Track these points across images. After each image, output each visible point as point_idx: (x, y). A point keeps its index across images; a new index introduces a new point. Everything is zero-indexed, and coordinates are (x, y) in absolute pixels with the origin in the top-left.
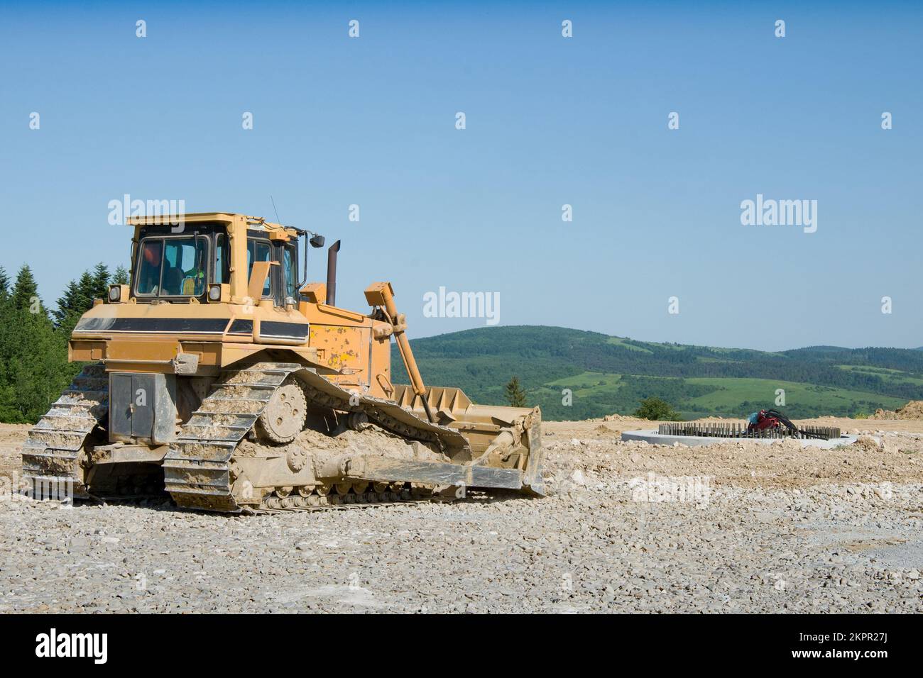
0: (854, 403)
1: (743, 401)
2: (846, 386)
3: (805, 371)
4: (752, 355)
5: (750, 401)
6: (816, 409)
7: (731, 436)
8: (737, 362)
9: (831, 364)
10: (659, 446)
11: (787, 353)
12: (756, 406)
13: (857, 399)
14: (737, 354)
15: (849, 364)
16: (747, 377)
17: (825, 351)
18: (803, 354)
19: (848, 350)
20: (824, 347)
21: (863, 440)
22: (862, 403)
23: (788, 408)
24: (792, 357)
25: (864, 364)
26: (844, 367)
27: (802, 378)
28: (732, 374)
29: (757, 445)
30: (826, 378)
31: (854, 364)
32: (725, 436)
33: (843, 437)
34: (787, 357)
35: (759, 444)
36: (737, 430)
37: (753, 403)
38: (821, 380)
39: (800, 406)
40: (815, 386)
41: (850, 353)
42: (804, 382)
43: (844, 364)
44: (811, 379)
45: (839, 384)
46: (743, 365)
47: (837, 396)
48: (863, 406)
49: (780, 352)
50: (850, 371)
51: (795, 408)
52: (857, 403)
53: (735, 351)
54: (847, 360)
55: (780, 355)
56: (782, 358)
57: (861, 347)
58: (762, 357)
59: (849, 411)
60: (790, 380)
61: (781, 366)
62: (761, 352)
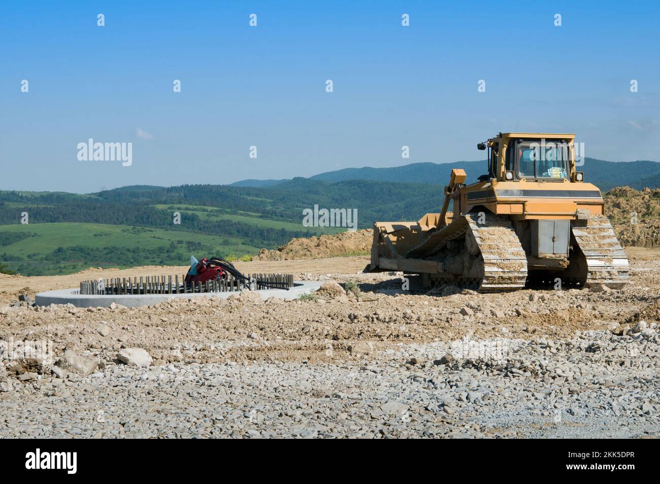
0: (172, 242)
1: (56, 247)
2: (163, 226)
3: (121, 213)
4: (63, 199)
5: (65, 246)
6: (134, 251)
7: (167, 292)
8: (49, 206)
9: (147, 204)
10: (94, 309)
11: (100, 194)
12: (71, 252)
13: (175, 239)
14: (48, 198)
15: (165, 203)
16: (59, 222)
17: (140, 191)
18: (117, 194)
19: (163, 189)
20: (138, 187)
21: (328, 287)
22: (180, 242)
23: (105, 252)
24: (106, 198)
25: (180, 203)
26: (160, 207)
27: (118, 219)
28: (43, 219)
29: (211, 300)
30: (142, 218)
31: (171, 203)
32: (160, 292)
33: (296, 285)
34: (100, 198)
35: (213, 299)
36: (174, 283)
37: (68, 249)
38: (137, 222)
39: (117, 249)
40: (131, 227)
41: (166, 192)
42: (120, 224)
43: (160, 203)
44: (126, 220)
45: (156, 225)
46: (54, 209)
47: (154, 237)
48: (180, 245)
49: (93, 194)
50: (167, 211)
51: (112, 252)
52: (175, 243)
53: (45, 194)
54: (164, 199)
55: (92, 197)
56: (96, 199)
57: (176, 185)
58: (74, 200)
59: (167, 251)
60: (105, 222)
61: (95, 209)
62: (73, 195)
